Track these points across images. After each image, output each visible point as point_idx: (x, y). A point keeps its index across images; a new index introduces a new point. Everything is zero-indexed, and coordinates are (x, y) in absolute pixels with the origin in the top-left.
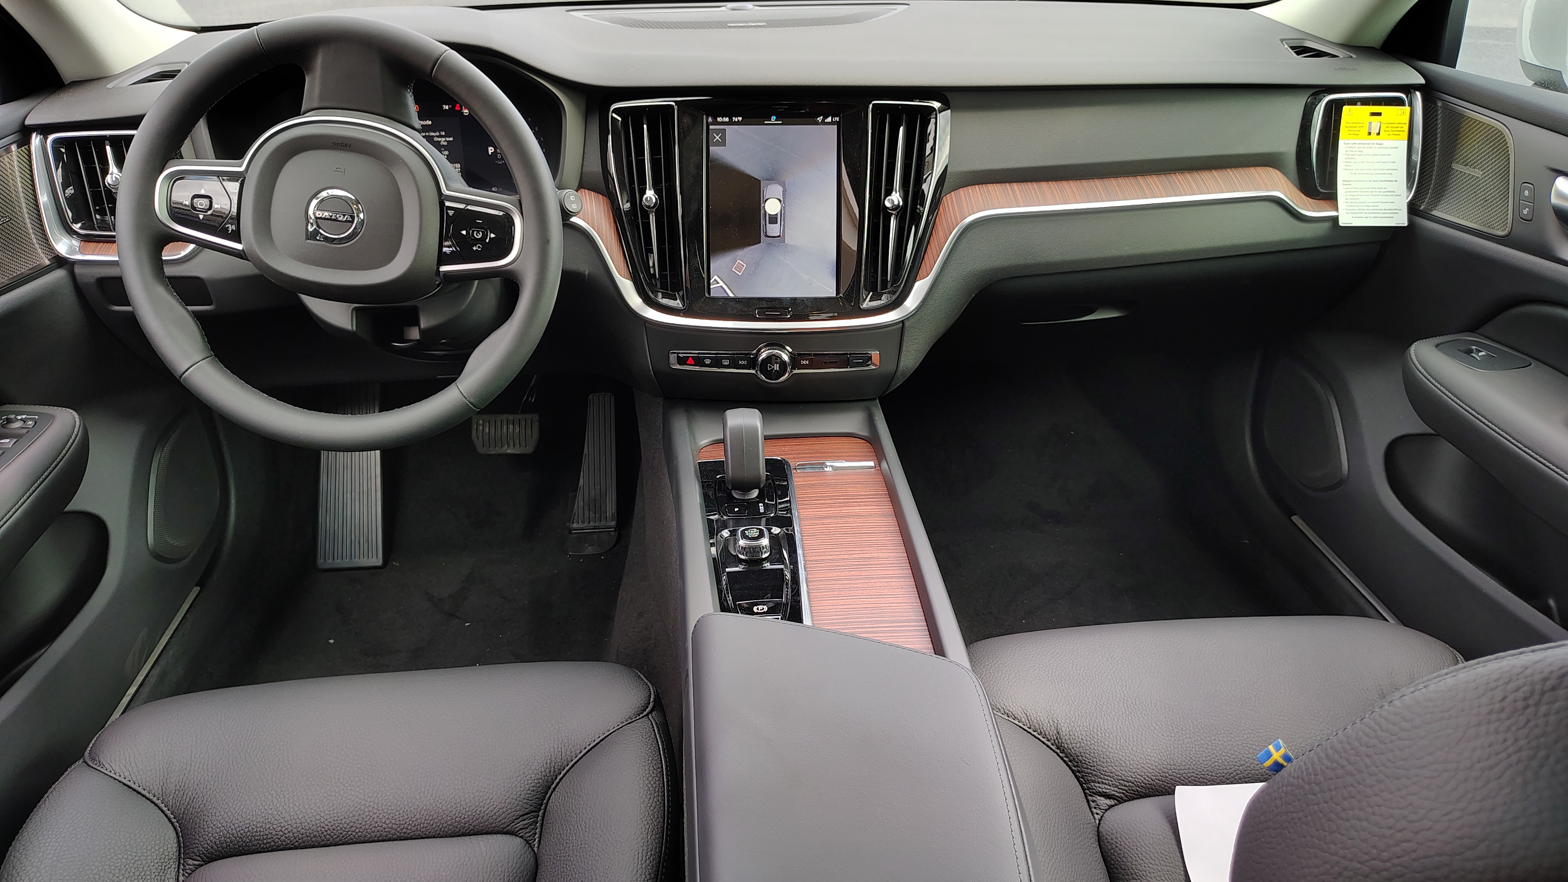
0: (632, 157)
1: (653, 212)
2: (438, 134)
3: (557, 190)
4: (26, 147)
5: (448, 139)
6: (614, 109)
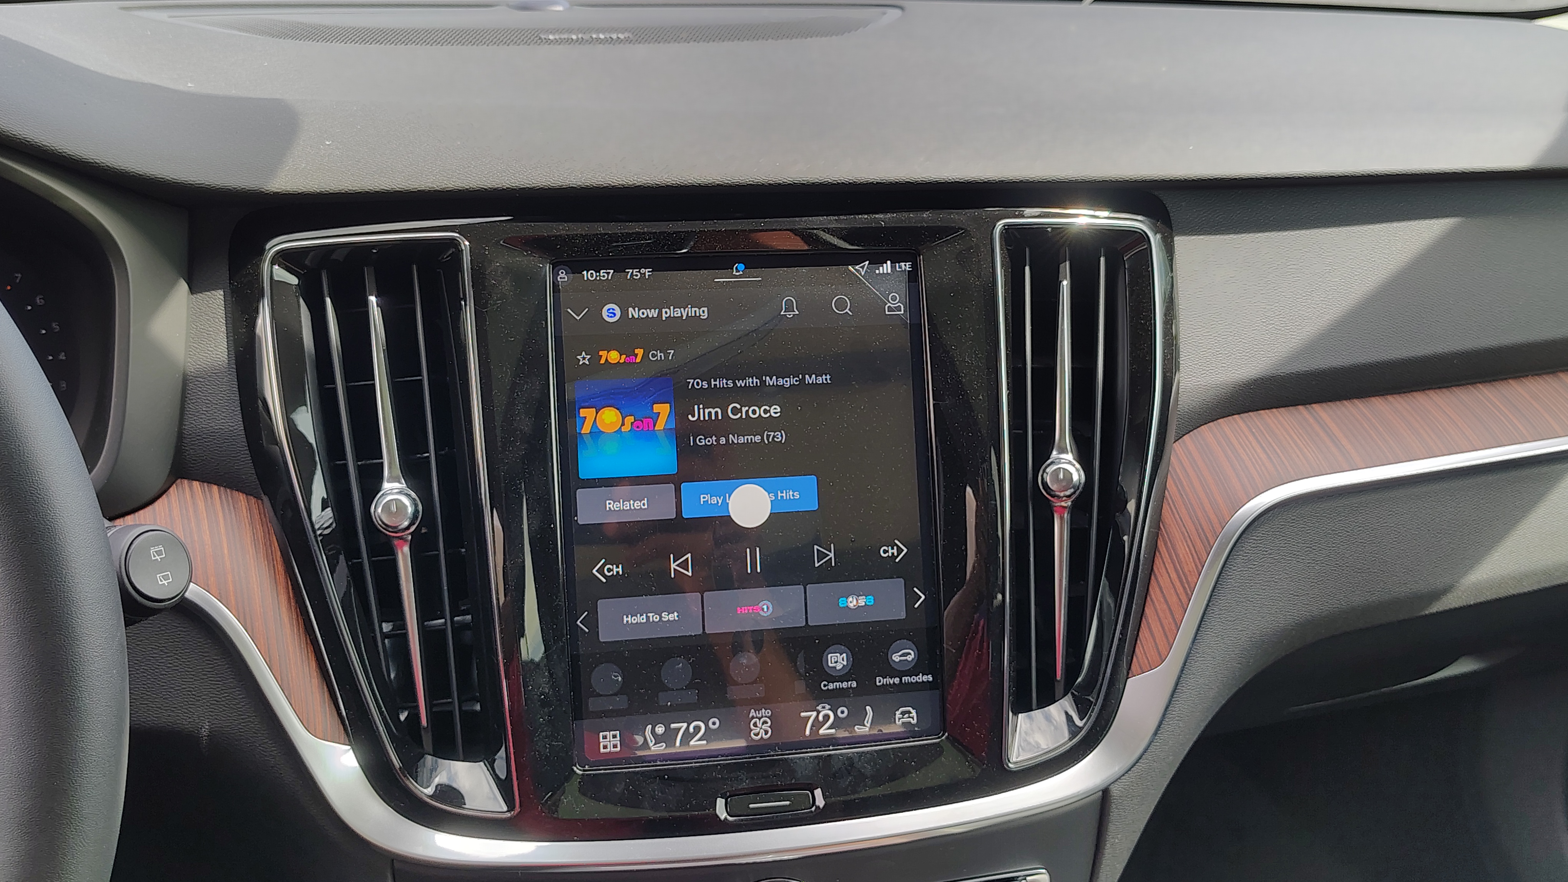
0: (333, 382)
1: (405, 540)
3: (107, 523)
6: (278, 252)
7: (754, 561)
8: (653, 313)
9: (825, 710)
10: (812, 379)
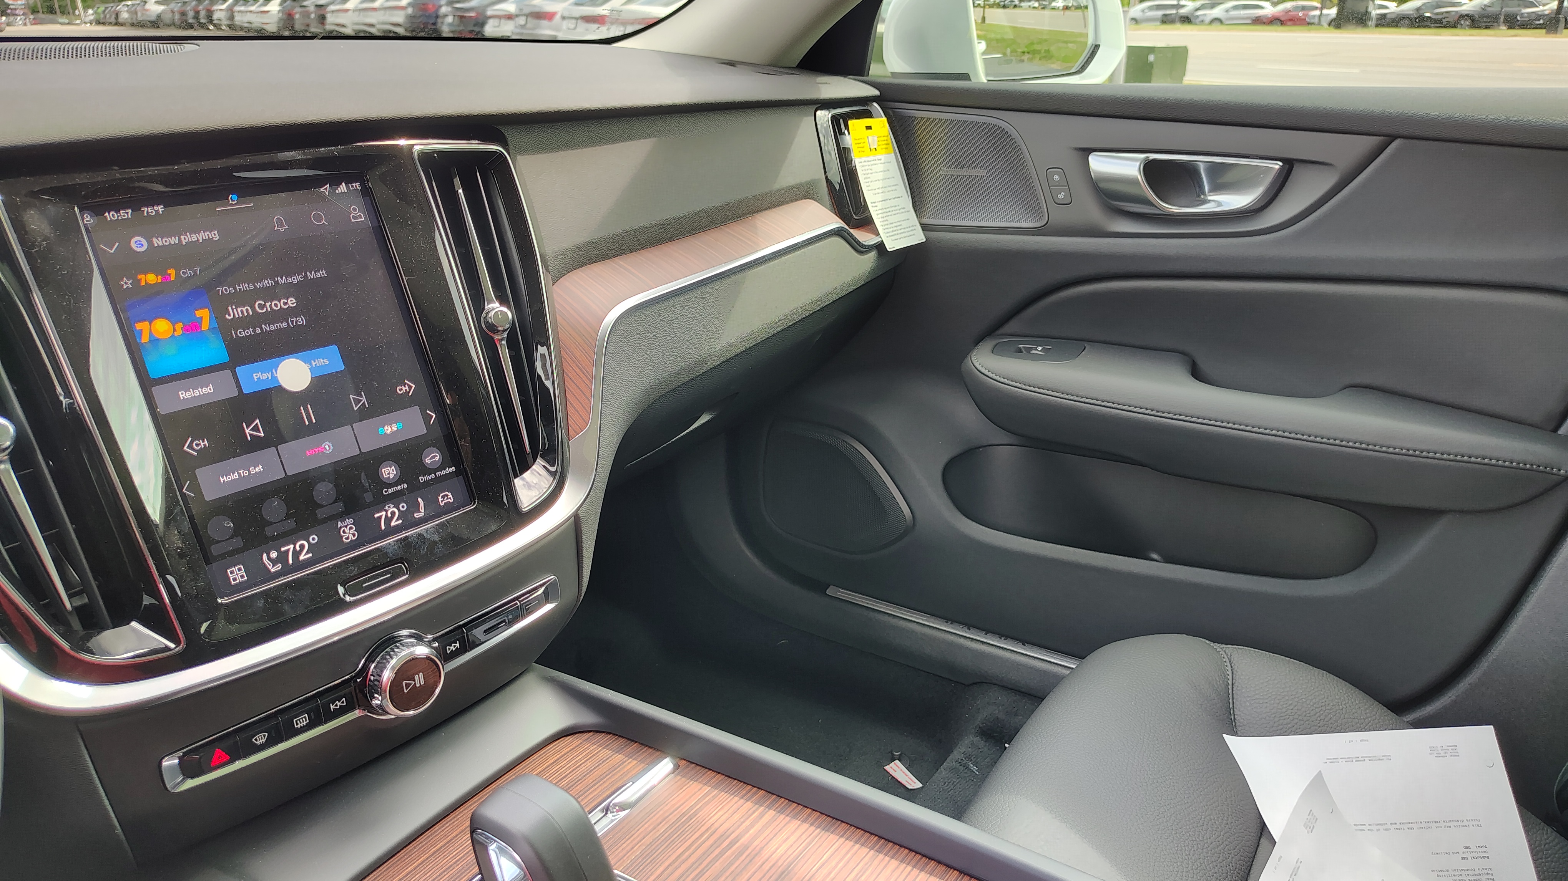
7: (308, 415)
8: (174, 240)
9: (391, 508)
10: (311, 275)
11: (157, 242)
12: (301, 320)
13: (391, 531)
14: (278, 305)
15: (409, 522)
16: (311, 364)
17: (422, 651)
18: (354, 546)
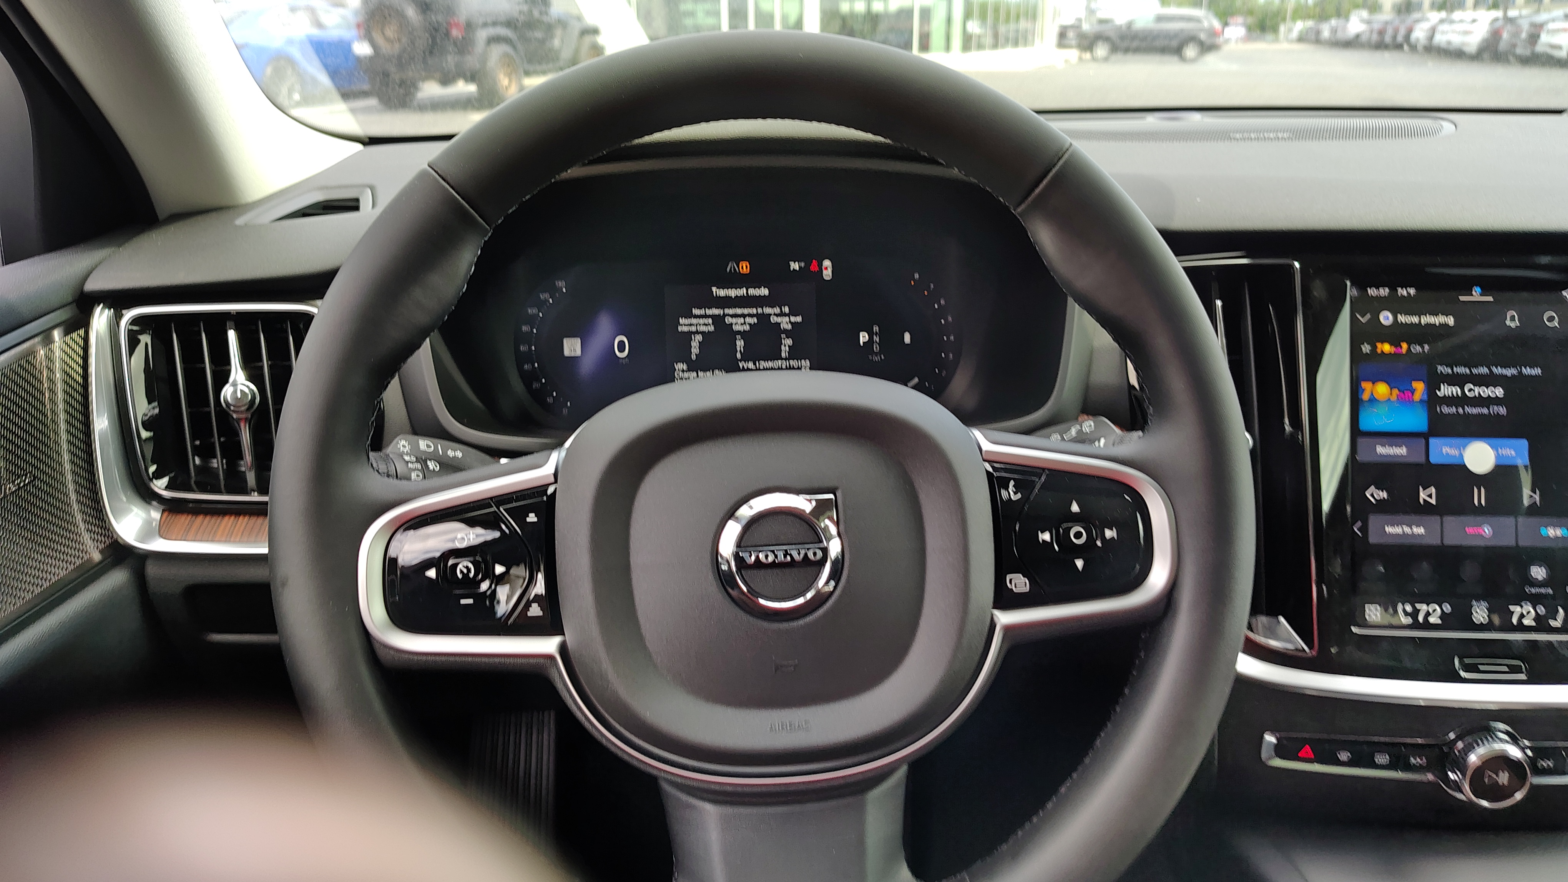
2: (777, 310)
4: (82, 332)
5: (793, 319)
7: (1479, 497)
8: (1415, 319)
9: (1528, 608)
10: (1527, 371)
11: (1402, 318)
12: (1502, 411)
13: (1521, 628)
14: (1486, 392)
15: (1542, 625)
16: (1497, 451)
17: (1514, 752)
18: (1481, 628)
